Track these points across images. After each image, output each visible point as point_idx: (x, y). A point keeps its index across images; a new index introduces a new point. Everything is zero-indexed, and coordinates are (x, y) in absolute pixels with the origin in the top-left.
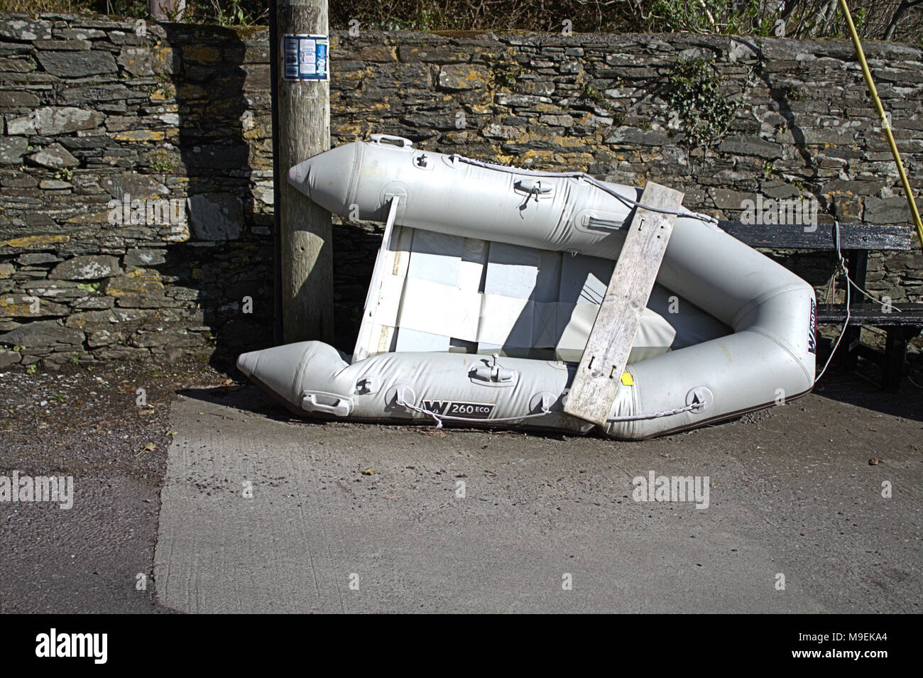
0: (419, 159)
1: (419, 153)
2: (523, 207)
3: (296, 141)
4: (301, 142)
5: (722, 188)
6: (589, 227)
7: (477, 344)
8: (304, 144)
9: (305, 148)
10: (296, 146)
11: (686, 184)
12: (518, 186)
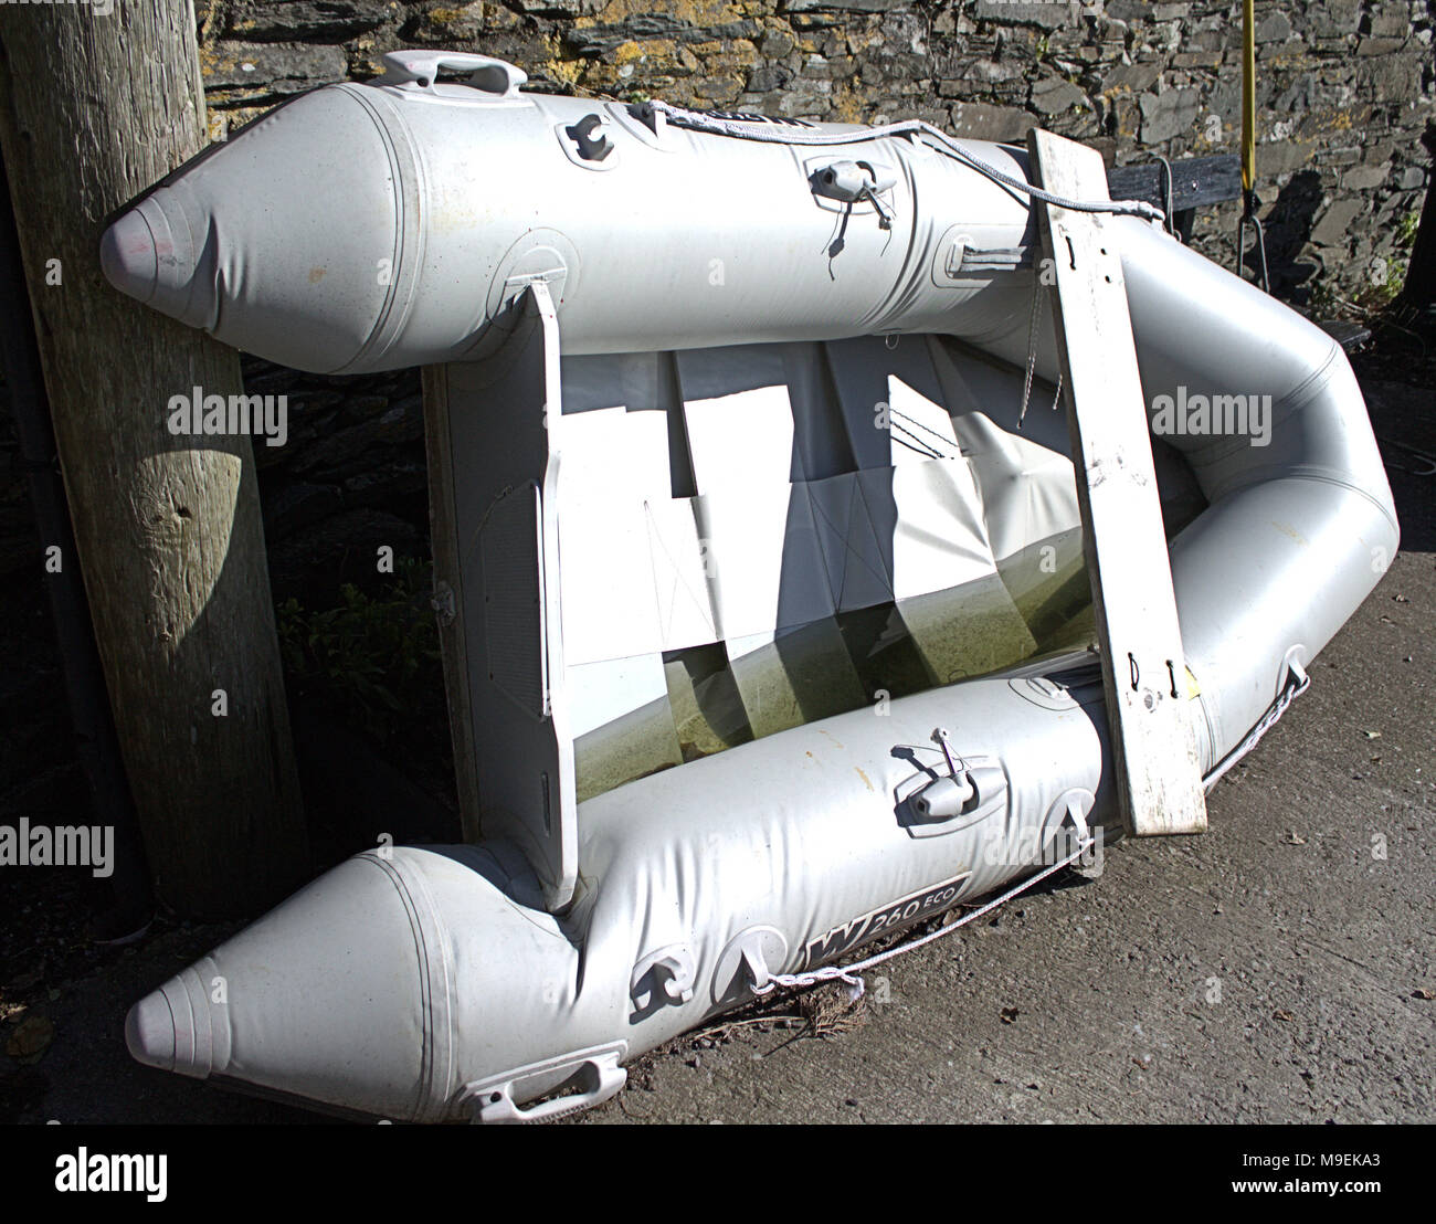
0: (573, 132)
1: (574, 110)
2: (836, 247)
3: (101, 107)
4: (124, 109)
5: (974, 101)
6: (959, 275)
7: (721, 646)
8: (139, 116)
9: (143, 132)
10: (105, 129)
11: (919, 99)
12: (823, 182)
